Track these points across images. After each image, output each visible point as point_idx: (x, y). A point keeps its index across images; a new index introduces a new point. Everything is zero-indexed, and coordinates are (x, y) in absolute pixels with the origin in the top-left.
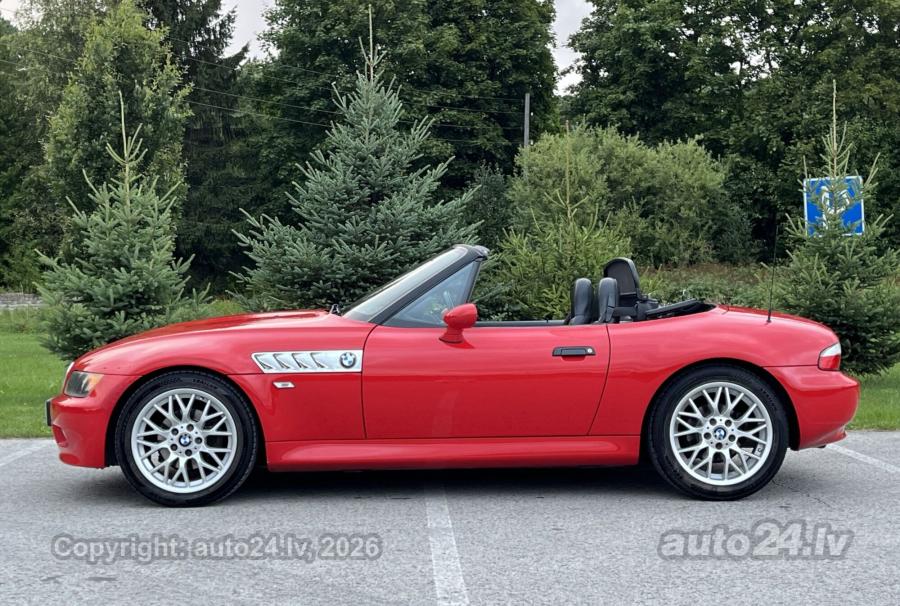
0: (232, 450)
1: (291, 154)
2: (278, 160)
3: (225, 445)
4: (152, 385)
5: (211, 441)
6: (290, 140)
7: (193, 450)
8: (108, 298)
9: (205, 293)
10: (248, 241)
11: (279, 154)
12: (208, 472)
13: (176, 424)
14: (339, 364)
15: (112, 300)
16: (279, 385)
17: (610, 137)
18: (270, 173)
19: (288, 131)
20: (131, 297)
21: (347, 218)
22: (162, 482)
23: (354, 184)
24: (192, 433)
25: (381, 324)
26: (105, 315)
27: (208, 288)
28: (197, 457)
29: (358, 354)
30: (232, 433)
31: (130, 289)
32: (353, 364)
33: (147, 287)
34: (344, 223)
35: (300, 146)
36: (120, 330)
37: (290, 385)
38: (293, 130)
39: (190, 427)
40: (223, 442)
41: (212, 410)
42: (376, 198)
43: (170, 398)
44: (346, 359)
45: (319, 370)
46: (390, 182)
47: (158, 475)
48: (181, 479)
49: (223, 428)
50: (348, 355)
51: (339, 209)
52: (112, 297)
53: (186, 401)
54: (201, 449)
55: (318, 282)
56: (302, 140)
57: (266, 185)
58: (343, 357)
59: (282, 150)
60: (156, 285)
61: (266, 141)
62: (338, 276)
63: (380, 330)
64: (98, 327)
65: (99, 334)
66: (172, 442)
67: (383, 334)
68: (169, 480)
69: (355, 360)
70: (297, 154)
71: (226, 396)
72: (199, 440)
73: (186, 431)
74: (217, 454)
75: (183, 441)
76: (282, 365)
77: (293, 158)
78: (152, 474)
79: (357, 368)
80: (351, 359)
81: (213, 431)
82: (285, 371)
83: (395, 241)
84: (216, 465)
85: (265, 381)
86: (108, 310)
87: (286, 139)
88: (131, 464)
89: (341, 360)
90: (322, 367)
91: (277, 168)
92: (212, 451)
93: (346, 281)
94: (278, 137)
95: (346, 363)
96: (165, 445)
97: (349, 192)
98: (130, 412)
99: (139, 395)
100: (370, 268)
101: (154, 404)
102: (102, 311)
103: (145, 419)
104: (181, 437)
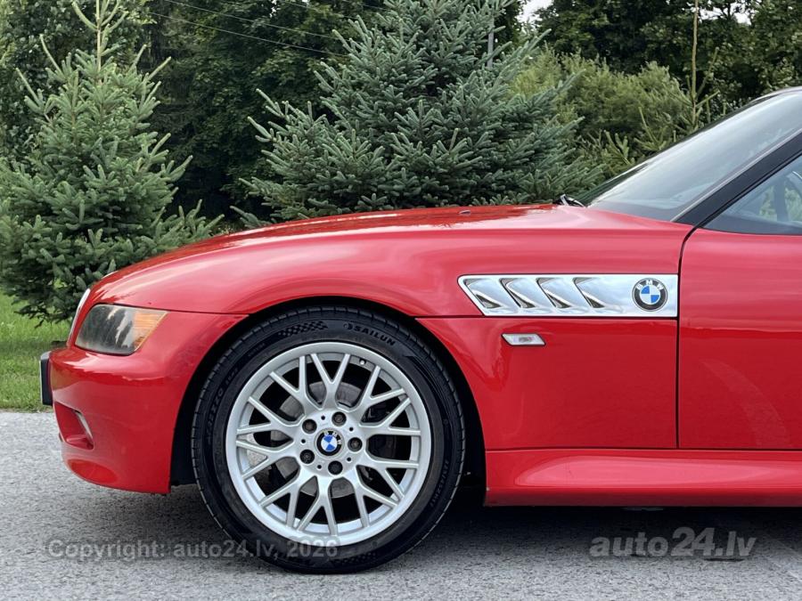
0: (419, 463)
1: (227, 79)
2: (213, 86)
3: (405, 456)
4: (269, 333)
5: (378, 446)
6: (228, 64)
7: (344, 463)
8: (76, 211)
9: (195, 211)
10: (269, 136)
11: (214, 78)
12: (372, 505)
13: (313, 411)
14: (631, 300)
15: (82, 214)
16: (513, 339)
17: (579, 67)
18: (204, 100)
19: (224, 53)
20: (105, 209)
21: (405, 106)
22: (284, 523)
23: (415, 60)
24: (343, 429)
25: (701, 226)
26: (69, 234)
27: (199, 206)
28: (351, 475)
29: (670, 281)
30: (421, 432)
31: (106, 197)
32: (660, 301)
33: (131, 195)
34: (404, 113)
35: (237, 69)
36: (93, 255)
37: (536, 340)
38: (231, 53)
39: (339, 418)
40: (400, 447)
41: (381, 387)
42: (443, 80)
43: (302, 360)
44: (646, 291)
45: (593, 312)
46: (461, 60)
47: (275, 510)
48: (320, 518)
49: (402, 421)
50: (649, 283)
51: (396, 93)
52: (82, 208)
53: (332, 367)
54: (360, 462)
55: (370, 197)
56: (241, 64)
57: (201, 113)
58: (640, 287)
59: (219, 74)
60: (144, 193)
61: (200, 64)
62: (396, 187)
63: (702, 237)
64: (60, 250)
65: (61, 258)
66: (304, 447)
67: (707, 244)
68: (297, 520)
69: (663, 292)
70: (235, 79)
71: (411, 358)
72: (355, 444)
73: (332, 426)
74: (391, 471)
75: (324, 444)
76: (518, 301)
77: (231, 83)
78: (264, 508)
79: (669, 310)
80: (655, 291)
81: (385, 427)
82: (522, 312)
83: (476, 138)
84: (387, 491)
85: (487, 330)
86: (74, 227)
87: (223, 62)
88: (226, 489)
89: (636, 293)
90: (597, 305)
91: (212, 95)
92: (382, 465)
93: (406, 194)
94: (213, 60)
95: (646, 299)
96: (292, 451)
97: (409, 70)
98: (224, 386)
99: (241, 354)
100: (439, 176)
101: (271, 371)
102: (67, 229)
103: (251, 400)
104: (322, 436)
